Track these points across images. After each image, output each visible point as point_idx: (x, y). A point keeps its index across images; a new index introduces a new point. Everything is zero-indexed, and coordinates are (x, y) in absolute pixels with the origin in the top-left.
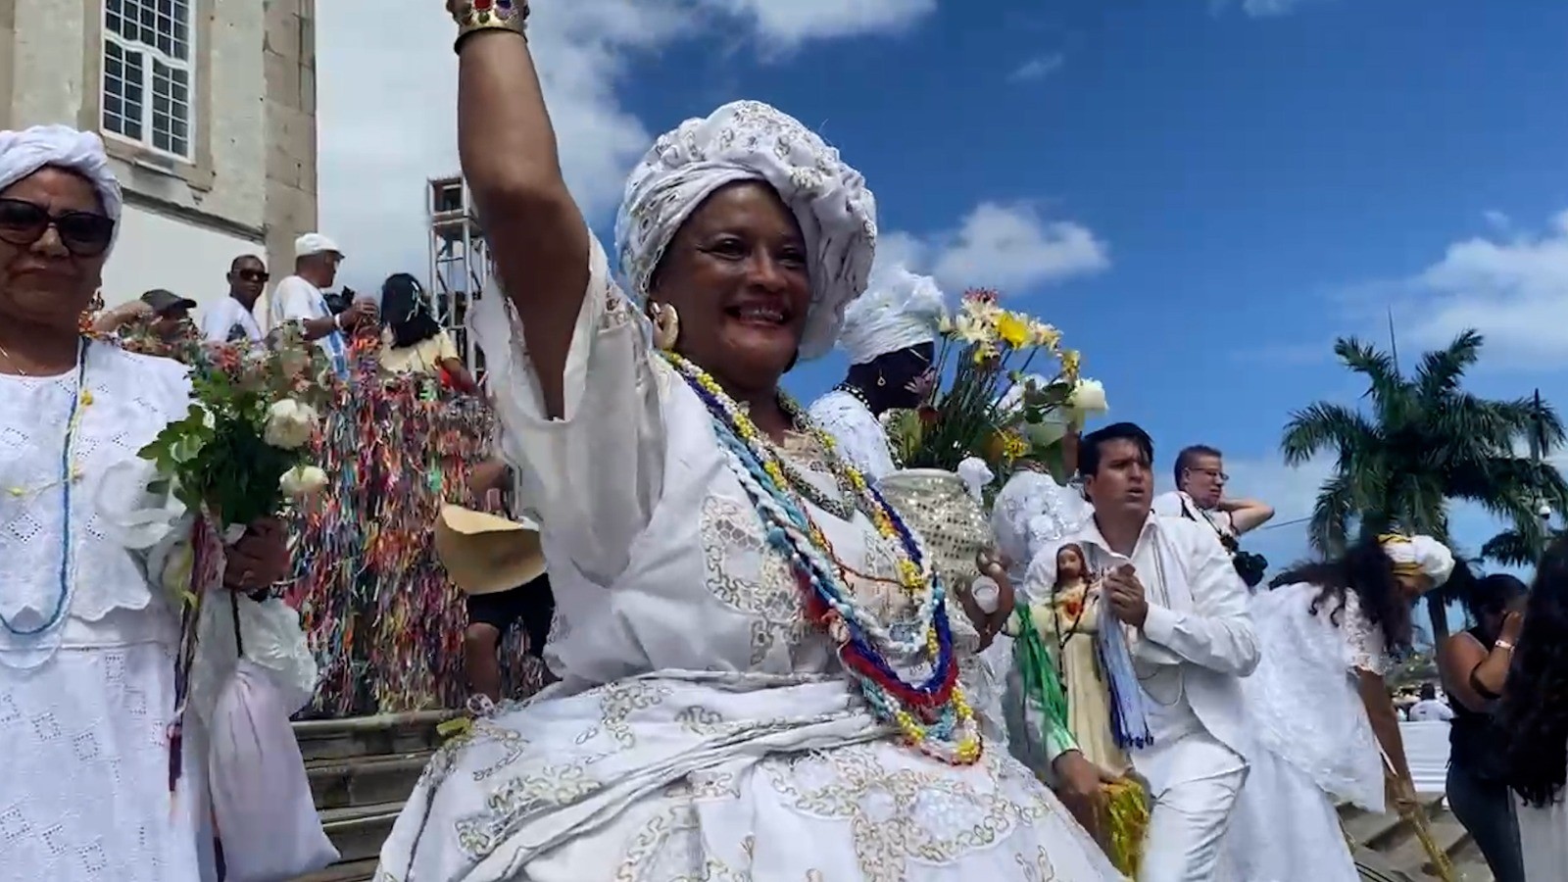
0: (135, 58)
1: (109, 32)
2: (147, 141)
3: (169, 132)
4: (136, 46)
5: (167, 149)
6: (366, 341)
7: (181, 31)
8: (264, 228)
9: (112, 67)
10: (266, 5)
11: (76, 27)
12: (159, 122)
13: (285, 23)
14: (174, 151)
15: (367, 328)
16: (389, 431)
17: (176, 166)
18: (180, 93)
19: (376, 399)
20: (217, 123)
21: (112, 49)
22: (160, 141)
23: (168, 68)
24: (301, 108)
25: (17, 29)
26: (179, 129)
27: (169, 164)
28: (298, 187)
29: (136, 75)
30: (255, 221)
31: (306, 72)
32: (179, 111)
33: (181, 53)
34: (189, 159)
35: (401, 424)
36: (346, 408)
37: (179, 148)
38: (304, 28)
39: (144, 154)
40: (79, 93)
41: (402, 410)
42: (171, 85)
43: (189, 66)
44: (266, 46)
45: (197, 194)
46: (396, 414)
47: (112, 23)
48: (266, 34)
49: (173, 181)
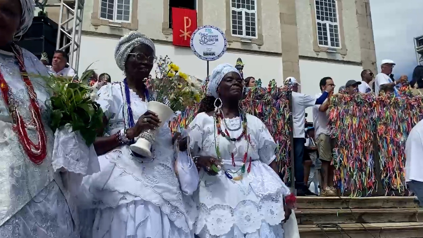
0: (325, 25)
1: (318, 20)
2: (329, 46)
3: (335, 42)
4: (325, 22)
5: (334, 46)
6: (405, 87)
7: (335, 15)
8: (362, 62)
9: (319, 29)
10: (356, 2)
11: (310, 21)
12: (332, 40)
13: (362, 6)
14: (336, 46)
15: (405, 84)
16: (414, 113)
17: (337, 50)
18: (336, 31)
19: (410, 104)
20: (346, 37)
21: (319, 24)
22: (333, 45)
23: (332, 25)
24: (368, 27)
25: (297, 25)
26: (337, 40)
27: (335, 50)
28: (370, 49)
29: (325, 29)
30: (358, 60)
31: (368, 17)
32: (336, 35)
33: (335, 21)
34: (340, 47)
35: (418, 110)
36: (401, 107)
37: (337, 45)
38: (367, 5)
39: (329, 49)
40: (313, 37)
41: (418, 106)
42: (334, 29)
43: (337, 24)
44: (357, 13)
45: (343, 56)
46: (416, 107)
47: (318, 18)
48: (357, 10)
49: (337, 54)
